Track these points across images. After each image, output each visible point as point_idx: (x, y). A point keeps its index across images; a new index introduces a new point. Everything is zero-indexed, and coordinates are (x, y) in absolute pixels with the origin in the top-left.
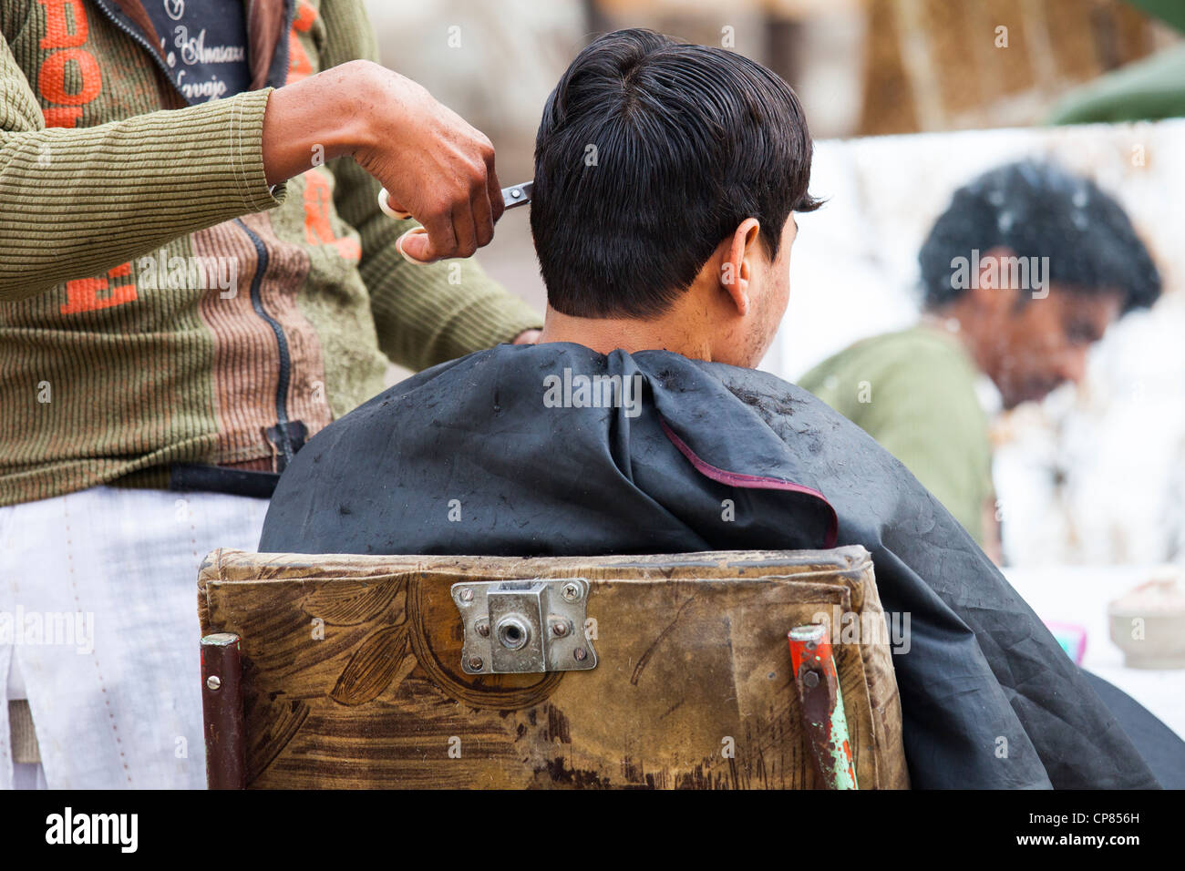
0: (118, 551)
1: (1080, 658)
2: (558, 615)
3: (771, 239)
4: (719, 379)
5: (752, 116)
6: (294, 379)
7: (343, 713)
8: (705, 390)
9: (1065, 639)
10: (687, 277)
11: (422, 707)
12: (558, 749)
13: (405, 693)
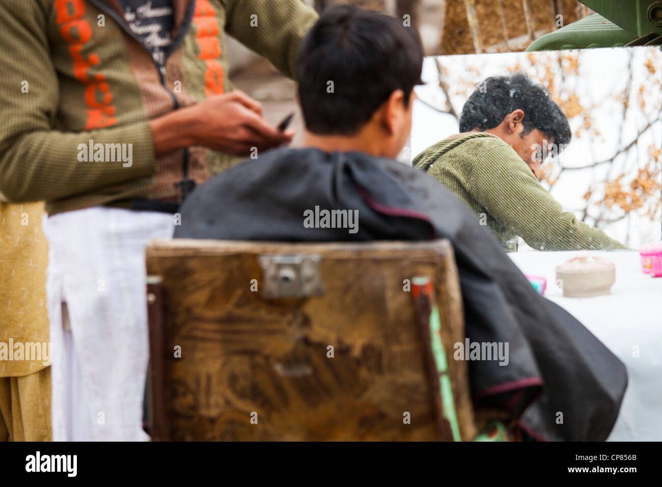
0: (108, 236)
1: (543, 292)
2: (308, 271)
3: (406, 102)
4: (382, 164)
5: (399, 45)
6: (191, 160)
7: (209, 314)
8: (374, 169)
9: (536, 283)
10: (368, 117)
11: (245, 312)
12: (306, 332)
13: (238, 305)
